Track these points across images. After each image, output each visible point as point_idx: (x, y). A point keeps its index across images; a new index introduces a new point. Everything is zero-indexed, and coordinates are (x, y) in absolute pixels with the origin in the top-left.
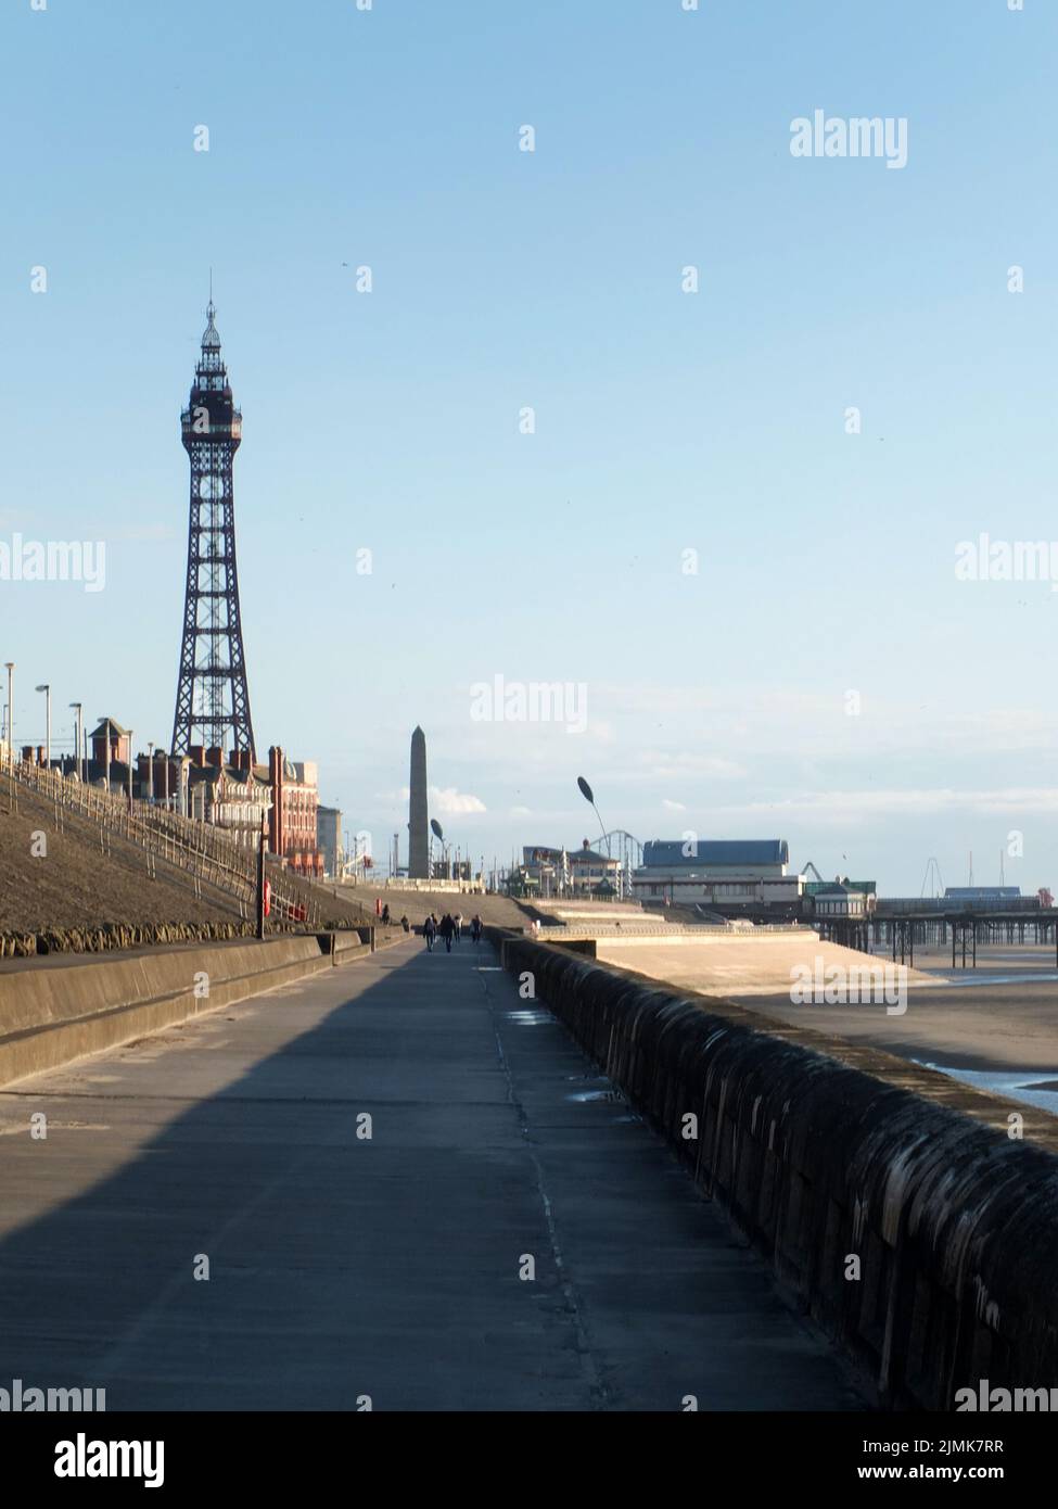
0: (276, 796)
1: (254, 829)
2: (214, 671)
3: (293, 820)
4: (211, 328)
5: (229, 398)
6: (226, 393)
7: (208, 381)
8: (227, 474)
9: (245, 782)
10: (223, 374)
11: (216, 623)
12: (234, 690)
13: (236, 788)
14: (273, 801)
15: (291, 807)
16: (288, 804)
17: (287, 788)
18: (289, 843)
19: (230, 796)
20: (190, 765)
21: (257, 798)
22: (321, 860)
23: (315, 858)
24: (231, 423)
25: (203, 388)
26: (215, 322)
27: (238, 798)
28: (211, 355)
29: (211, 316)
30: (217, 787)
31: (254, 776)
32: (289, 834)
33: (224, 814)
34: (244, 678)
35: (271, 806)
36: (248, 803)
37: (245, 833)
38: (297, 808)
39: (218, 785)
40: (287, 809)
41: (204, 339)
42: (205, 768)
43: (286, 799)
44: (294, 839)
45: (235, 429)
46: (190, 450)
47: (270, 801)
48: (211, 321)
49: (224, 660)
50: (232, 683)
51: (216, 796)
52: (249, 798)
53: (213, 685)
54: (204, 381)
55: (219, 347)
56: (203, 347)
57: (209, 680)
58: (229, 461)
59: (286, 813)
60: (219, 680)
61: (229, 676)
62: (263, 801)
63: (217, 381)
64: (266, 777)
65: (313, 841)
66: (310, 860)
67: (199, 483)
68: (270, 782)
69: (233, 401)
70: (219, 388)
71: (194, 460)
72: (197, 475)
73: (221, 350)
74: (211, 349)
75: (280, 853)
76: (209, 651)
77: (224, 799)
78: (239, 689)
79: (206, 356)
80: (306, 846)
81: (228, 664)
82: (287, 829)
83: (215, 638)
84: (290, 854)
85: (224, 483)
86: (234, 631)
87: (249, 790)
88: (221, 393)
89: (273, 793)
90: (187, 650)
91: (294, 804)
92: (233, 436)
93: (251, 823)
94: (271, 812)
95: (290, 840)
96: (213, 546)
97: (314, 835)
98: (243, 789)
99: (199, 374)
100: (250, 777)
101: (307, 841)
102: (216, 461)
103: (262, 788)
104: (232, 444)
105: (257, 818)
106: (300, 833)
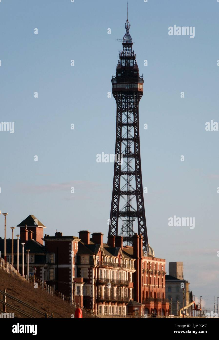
0: (137, 265)
1: (122, 285)
2: (129, 213)
3: (149, 281)
4: (127, 34)
5: (137, 70)
6: (135, 68)
7: (126, 62)
8: (136, 111)
9: (116, 255)
10: (134, 58)
11: (130, 189)
12: (139, 223)
13: (110, 258)
14: (136, 268)
15: (148, 272)
16: (146, 270)
17: (145, 261)
18: (147, 295)
19: (106, 263)
20: (79, 243)
21: (125, 266)
22: (167, 306)
23: (164, 304)
24: (138, 84)
25: (123, 65)
26: (129, 30)
27: (112, 265)
28: (127, 48)
29: (127, 28)
30: (97, 258)
31: (123, 251)
32: (147, 289)
33: (101, 275)
34: (144, 217)
35: (135, 271)
36: (118, 268)
37: (116, 287)
38: (152, 273)
39: (97, 257)
40: (145, 273)
41: (124, 39)
42: (90, 245)
43: (145, 267)
44: (149, 293)
45: (140, 86)
46: (116, 98)
47: (133, 269)
48: (127, 30)
49: (134, 207)
50: (138, 219)
51: (96, 263)
52: (119, 265)
53: (128, 221)
54: (124, 61)
55: (132, 44)
56: (123, 44)
57: (126, 218)
58: (137, 103)
59: (145, 276)
60: (131, 219)
61: (137, 216)
62: (129, 268)
63: (131, 62)
64: (132, 253)
65: (163, 294)
66: (160, 306)
67: (121, 115)
68: (134, 256)
69: (139, 72)
70: (132, 65)
71: (119, 103)
72: (120, 111)
73: (133, 45)
74: (127, 44)
75: (140, 302)
76: (126, 203)
77: (101, 265)
78: (142, 223)
79: (125, 49)
80: (159, 297)
81: (136, 210)
82: (145, 287)
83: (130, 196)
84: (147, 302)
85: (134, 115)
86: (139, 193)
87: (119, 260)
88: (132, 68)
89: (136, 263)
90: (115, 203)
91: (151, 270)
92: (139, 90)
93: (121, 281)
94: (135, 274)
95: (147, 292)
96: (128, 148)
97: (163, 290)
98: (115, 260)
99: (121, 58)
100: (120, 252)
101: (159, 294)
102: (130, 104)
103: (128, 259)
104: (138, 94)
105: (124, 278)
106: (154, 289)
